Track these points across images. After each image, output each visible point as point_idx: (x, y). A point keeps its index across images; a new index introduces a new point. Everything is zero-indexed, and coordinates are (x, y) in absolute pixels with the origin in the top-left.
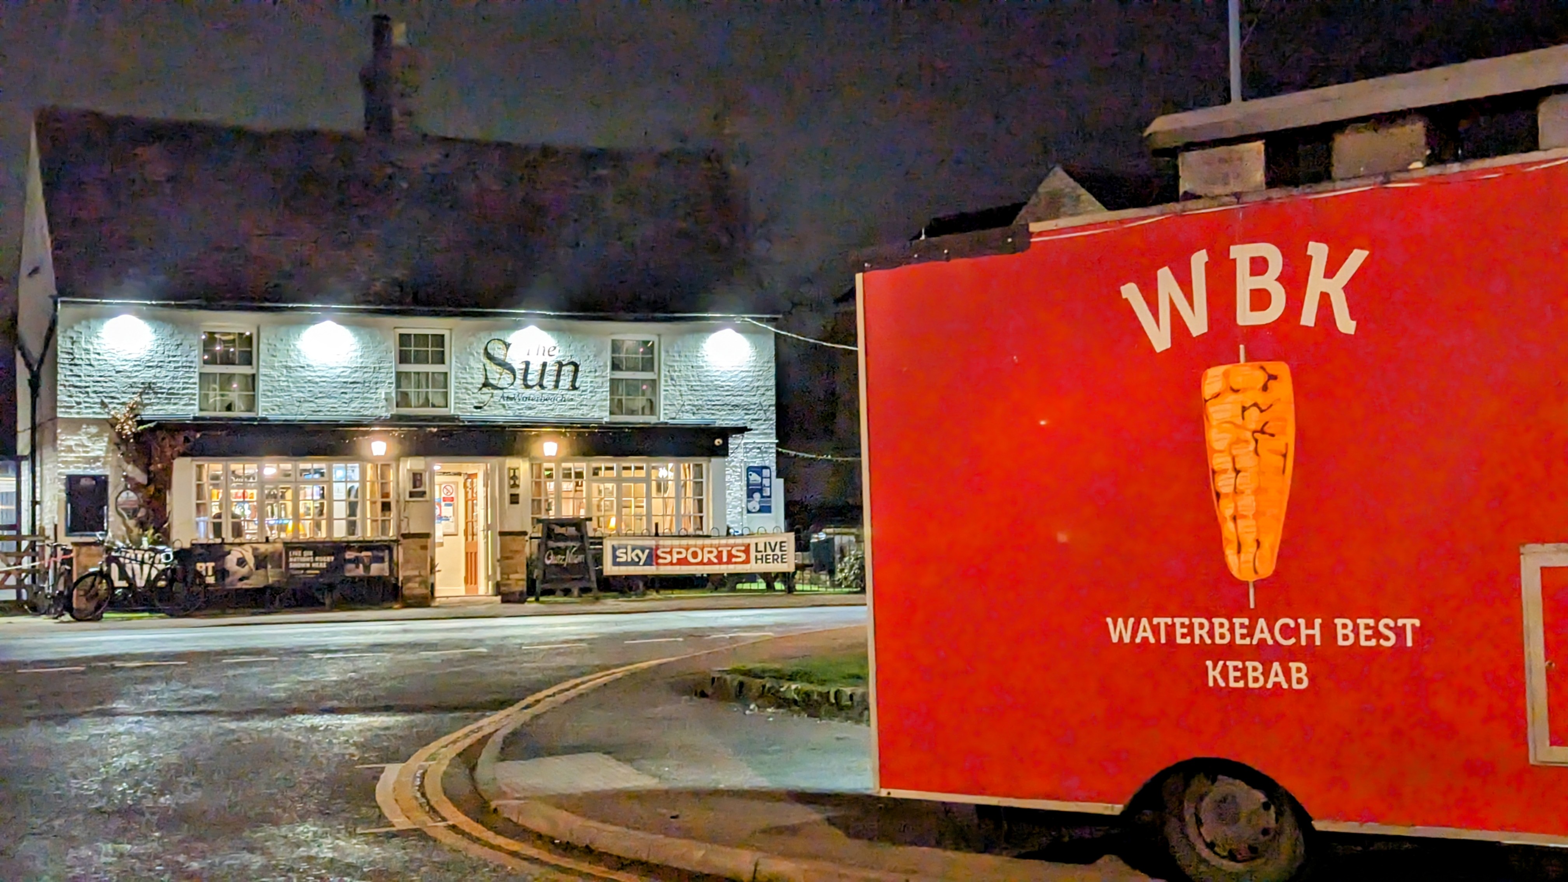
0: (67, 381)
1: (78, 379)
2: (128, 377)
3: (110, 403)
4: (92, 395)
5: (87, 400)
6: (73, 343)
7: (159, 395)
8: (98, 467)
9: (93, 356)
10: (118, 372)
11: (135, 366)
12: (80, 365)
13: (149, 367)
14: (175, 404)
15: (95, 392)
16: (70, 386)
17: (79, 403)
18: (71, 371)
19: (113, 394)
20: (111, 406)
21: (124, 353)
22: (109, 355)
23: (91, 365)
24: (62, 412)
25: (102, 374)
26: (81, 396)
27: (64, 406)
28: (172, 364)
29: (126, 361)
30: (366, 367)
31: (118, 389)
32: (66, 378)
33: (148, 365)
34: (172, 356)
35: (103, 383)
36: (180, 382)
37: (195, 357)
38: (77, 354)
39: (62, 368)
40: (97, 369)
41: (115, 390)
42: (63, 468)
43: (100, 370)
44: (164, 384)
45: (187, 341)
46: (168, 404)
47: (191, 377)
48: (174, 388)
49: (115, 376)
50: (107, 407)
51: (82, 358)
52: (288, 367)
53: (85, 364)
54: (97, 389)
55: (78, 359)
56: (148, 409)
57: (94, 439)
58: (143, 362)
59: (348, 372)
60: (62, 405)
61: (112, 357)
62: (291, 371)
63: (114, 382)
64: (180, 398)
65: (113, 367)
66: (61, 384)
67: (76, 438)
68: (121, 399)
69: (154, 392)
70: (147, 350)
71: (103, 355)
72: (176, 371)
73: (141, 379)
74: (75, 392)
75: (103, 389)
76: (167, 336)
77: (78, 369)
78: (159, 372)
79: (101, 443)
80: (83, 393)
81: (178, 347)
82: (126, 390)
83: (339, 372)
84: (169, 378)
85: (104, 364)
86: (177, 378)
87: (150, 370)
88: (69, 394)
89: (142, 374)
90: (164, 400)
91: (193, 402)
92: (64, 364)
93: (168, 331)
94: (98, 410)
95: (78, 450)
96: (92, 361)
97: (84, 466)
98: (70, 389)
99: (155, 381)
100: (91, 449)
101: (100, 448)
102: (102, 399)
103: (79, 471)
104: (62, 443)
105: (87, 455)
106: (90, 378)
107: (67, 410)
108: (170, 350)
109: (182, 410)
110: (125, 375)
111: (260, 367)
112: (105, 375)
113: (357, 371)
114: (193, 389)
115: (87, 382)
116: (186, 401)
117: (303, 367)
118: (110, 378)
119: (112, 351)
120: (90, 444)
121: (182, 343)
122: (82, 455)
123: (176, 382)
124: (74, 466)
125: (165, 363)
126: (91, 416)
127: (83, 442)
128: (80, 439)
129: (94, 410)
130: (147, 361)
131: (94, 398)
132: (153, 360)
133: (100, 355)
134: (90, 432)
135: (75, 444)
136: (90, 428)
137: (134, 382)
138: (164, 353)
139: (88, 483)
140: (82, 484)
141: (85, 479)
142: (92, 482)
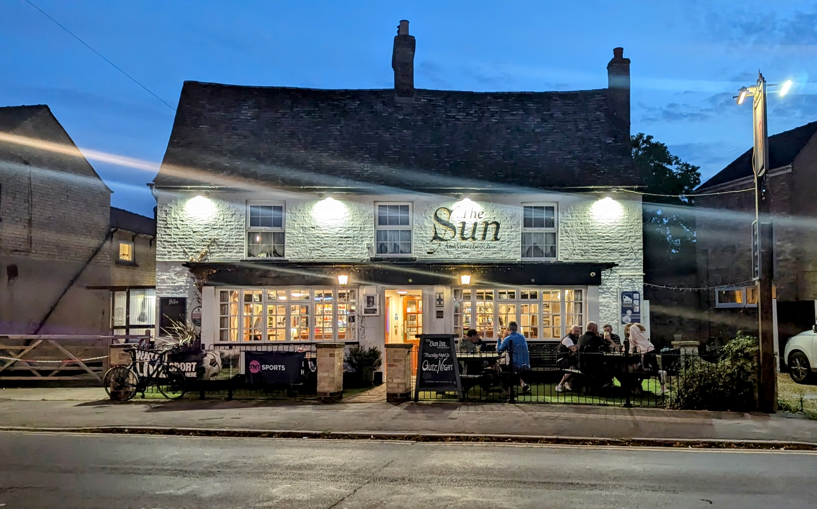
0: (162, 238)
1: (170, 237)
2: (201, 235)
3: (189, 252)
4: (178, 247)
5: (175, 250)
6: (167, 214)
7: (220, 247)
8: (181, 293)
9: (179, 222)
10: (194, 232)
11: (205, 228)
12: (171, 228)
13: (214, 229)
14: (230, 252)
15: (180, 245)
16: (164, 241)
17: (169, 252)
18: (165, 232)
19: (191, 246)
20: (189, 254)
21: (199, 220)
22: (189, 221)
23: (178, 228)
24: (159, 258)
25: (184, 233)
26: (171, 248)
27: (161, 254)
28: (229, 227)
29: (200, 225)
30: (355, 227)
31: (194, 243)
32: (162, 236)
33: (213, 227)
34: (229, 221)
35: (185, 239)
36: (233, 238)
37: (244, 222)
38: (169, 221)
39: (160, 230)
40: (181, 230)
41: (192, 244)
42: (159, 293)
43: (183, 231)
44: (223, 239)
45: (239, 212)
46: (226, 252)
47: (241, 235)
48: (230, 242)
49: (193, 235)
50: (187, 254)
51: (172, 224)
52: (304, 228)
53: (174, 227)
54: (181, 243)
55: (170, 224)
56: (213, 255)
57: (179, 275)
58: (210, 226)
59: (343, 230)
60: (159, 253)
61: (191, 222)
62: (306, 230)
63: (192, 238)
64: (233, 248)
65: (192, 229)
66: (159, 240)
67: (168, 274)
68: (196, 249)
69: (217, 245)
70: (213, 218)
71: (185, 222)
72: (231, 231)
73: (209, 236)
74: (167, 245)
75: (185, 243)
76: (225, 209)
77: (170, 231)
78: (220, 232)
79: (183, 277)
80: (172, 246)
81: (233, 216)
82: (199, 243)
83: (337, 230)
84: (227, 235)
85: (186, 227)
86: (232, 235)
87: (215, 231)
88: (164, 246)
89: (209, 233)
90: (224, 250)
91: (242, 251)
92: (161, 227)
93: (226, 206)
94: (182, 256)
95: (169, 282)
96: (178, 225)
97: (172, 291)
98: (164, 243)
99: (217, 237)
100: (177, 281)
101: (183, 280)
102: (184, 249)
103: (169, 295)
104: (159, 277)
105: (174, 285)
106: (177, 236)
107: (162, 257)
108: (227, 218)
109: (235, 256)
110: (199, 234)
111: (286, 228)
112: (186, 234)
113: (349, 230)
114: (242, 242)
115: (175, 239)
116: (238, 250)
117: (313, 228)
118: (190, 236)
119: (191, 219)
120: (176, 278)
121: (235, 214)
122: (171, 285)
123: (231, 238)
124: (166, 292)
125: (224, 226)
126: (177, 260)
127: (172, 277)
128: (170, 275)
129: (179, 256)
130: (213, 225)
131: (179, 249)
132: (216, 224)
133: (183, 222)
134: (176, 270)
135: (166, 278)
136: (177, 268)
137: (204, 238)
138: (224, 220)
139: (174, 303)
140: (170, 303)
141: (172, 300)
142: (177, 302)
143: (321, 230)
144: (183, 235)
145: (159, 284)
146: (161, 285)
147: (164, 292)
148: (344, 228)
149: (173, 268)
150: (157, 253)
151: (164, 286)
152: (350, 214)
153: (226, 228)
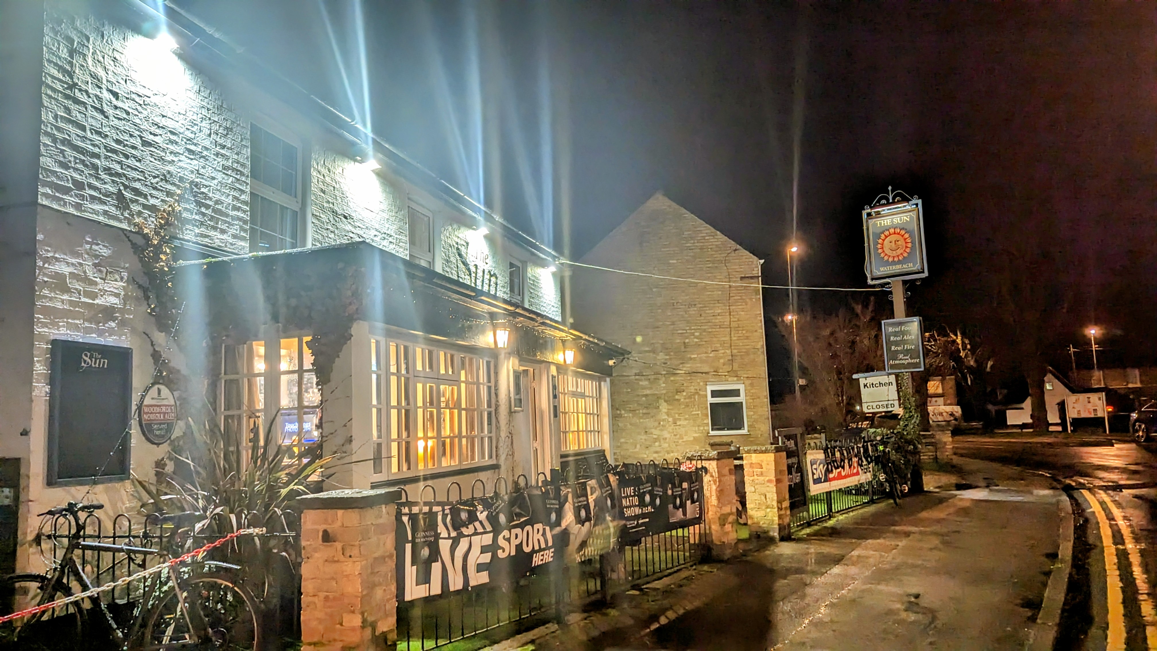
0: (58, 129)
1: (80, 133)
2: (161, 159)
3: (133, 201)
4: (103, 176)
5: (93, 181)
6: (72, 52)
7: (203, 210)
8: (113, 332)
9: (106, 95)
10: (146, 143)
11: (172, 142)
12: (84, 104)
13: (190, 151)
14: (223, 232)
15: (108, 170)
16: (64, 142)
17: (79, 185)
18: (67, 110)
19: (137, 185)
20: (135, 208)
21: (158, 111)
22: (131, 104)
23: (102, 112)
24: (46, 195)
25: (121, 137)
26: (83, 172)
27: (53, 182)
28: (220, 160)
29: (159, 127)
30: (391, 236)
31: (145, 178)
32: (57, 121)
33: (188, 147)
34: (220, 145)
35: (121, 156)
36: (229, 195)
37: (247, 158)
38: (78, 79)
39: (50, 97)
40: (112, 123)
41: (140, 177)
42: (45, 325)
43: (118, 129)
44: (209, 190)
45: (239, 128)
46: (215, 228)
47: (242, 192)
48: (222, 203)
49: (142, 151)
50: (128, 207)
51: (87, 92)
52: (335, 213)
53: (92, 106)
54: (111, 166)
55: (80, 90)
56: (186, 229)
57: (104, 270)
58: (182, 140)
59: (379, 237)
60: (48, 180)
61: (137, 109)
62: (337, 219)
63: (140, 161)
64: (229, 223)
65: (138, 130)
66: (47, 134)
67: (74, 261)
68: (149, 197)
69: (196, 201)
70: (188, 119)
71: (123, 101)
72: (224, 173)
73: (179, 170)
74: (72, 159)
75: (122, 168)
76: (214, 107)
77: (80, 112)
78: (204, 167)
79: (116, 280)
80: (86, 166)
81: (227, 134)
82: (157, 183)
83: (373, 234)
84: (216, 182)
85: (124, 119)
86: (226, 186)
87: (192, 159)
88: (62, 159)
89: (180, 161)
90: (209, 220)
91: (244, 235)
92: (54, 90)
93: (216, 99)
94: (113, 210)
95: (76, 289)
96: (105, 106)
97: (87, 324)
98: (64, 148)
99: (198, 180)
100: (100, 290)
101: (116, 291)
102: (120, 190)
103: (77, 336)
104: (46, 265)
105: (91, 301)
106: (100, 139)
107: (57, 194)
108: (217, 134)
109: (232, 244)
110: (157, 153)
111: (309, 202)
112: (125, 142)
113: (385, 239)
114: (245, 212)
115: (94, 145)
116: (237, 230)
117: (346, 217)
118: (133, 151)
119: (137, 99)
120: (98, 280)
121: (232, 129)
122: (83, 299)
123: (225, 193)
124: (67, 323)
125: (211, 154)
126: (101, 218)
127: (85, 272)
128: (81, 264)
129: (106, 208)
130: (188, 140)
131: (105, 183)
132: (195, 141)
133: (117, 99)
134: (97, 253)
135: (70, 273)
136: (98, 244)
137: (169, 172)
138: (210, 135)
139: (95, 364)
140: (83, 364)
141: (89, 354)
142: (104, 362)
143: (355, 227)
144: (118, 142)
145: (46, 292)
146: (53, 295)
147: (61, 324)
148: (380, 232)
149: (88, 243)
150: (41, 176)
151: (63, 301)
152: (385, 206)
153: (215, 160)
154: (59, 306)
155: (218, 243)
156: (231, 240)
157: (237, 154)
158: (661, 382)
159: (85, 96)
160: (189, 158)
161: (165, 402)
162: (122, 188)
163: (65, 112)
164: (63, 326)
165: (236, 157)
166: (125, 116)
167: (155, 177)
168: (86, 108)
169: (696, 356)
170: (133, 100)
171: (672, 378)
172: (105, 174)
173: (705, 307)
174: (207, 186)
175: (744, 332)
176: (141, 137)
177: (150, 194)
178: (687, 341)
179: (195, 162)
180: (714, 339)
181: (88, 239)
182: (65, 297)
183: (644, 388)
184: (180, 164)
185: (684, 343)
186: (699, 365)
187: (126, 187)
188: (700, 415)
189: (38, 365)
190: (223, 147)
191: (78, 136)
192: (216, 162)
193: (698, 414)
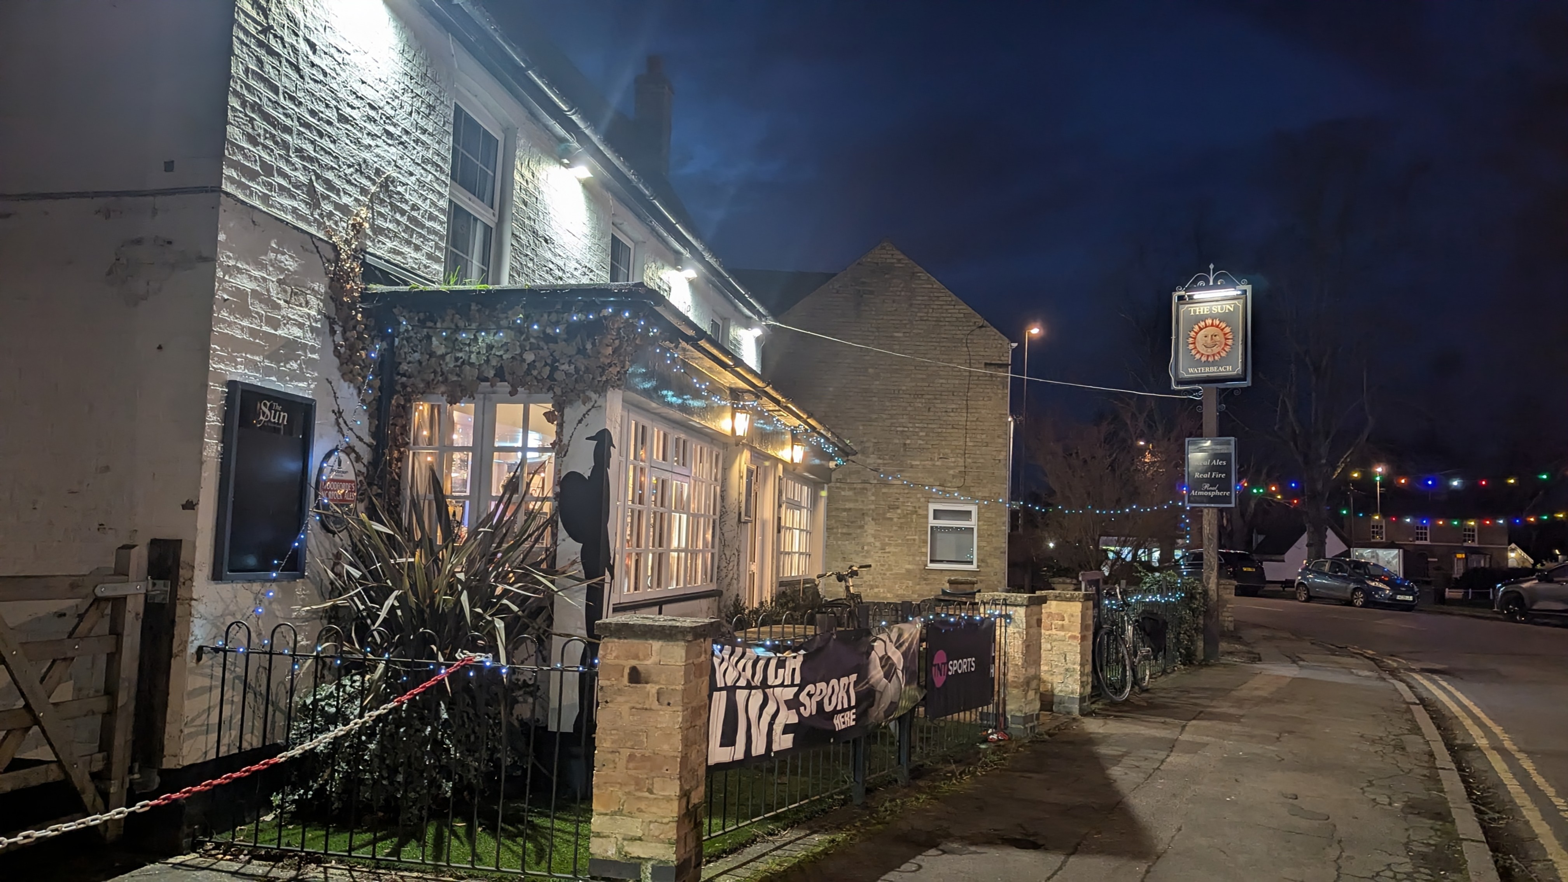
1: (272, 96)
2: (357, 142)
3: (324, 197)
4: (295, 160)
5: (282, 165)
7: (398, 216)
8: (295, 376)
9: (303, 47)
10: (343, 119)
11: (370, 119)
12: (278, 55)
13: (388, 134)
14: (417, 248)
15: (299, 151)
16: (254, 107)
17: (268, 169)
18: (260, 62)
19: (330, 175)
21: (358, 75)
22: (330, 61)
23: (298, 70)
24: (231, 180)
25: (316, 107)
26: (272, 151)
27: (239, 162)
28: (419, 149)
29: (357, 97)
30: (592, 271)
31: (339, 166)
32: (248, 77)
33: (388, 127)
34: (421, 128)
35: (315, 133)
36: (426, 199)
37: (448, 150)
38: (274, 19)
39: (242, 42)
40: (307, 86)
41: (334, 166)
42: (221, 360)
43: (313, 94)
44: (406, 190)
45: (442, 106)
46: (408, 243)
47: (441, 195)
48: (419, 209)
49: (338, 128)
50: (317, 206)
51: (282, 39)
52: (535, 233)
53: (287, 60)
54: (304, 146)
55: (275, 36)
56: (379, 241)
57: (289, 289)
58: (381, 118)
59: (579, 272)
60: (234, 158)
61: (335, 70)
62: (537, 242)
63: (334, 142)
64: (424, 237)
65: (335, 99)
66: (237, 94)
67: (257, 273)
68: (342, 194)
69: (391, 204)
70: (389, 90)
71: (320, 56)
72: (423, 168)
73: (376, 159)
74: (262, 132)
75: (315, 151)
76: (417, 76)
77: (273, 67)
78: (402, 158)
79: (301, 305)
80: (276, 143)
81: (430, 114)
82: (351, 175)
83: (573, 267)
84: (413, 179)
85: (321, 82)
86: (424, 186)
87: (390, 145)
88: (250, 131)
89: (377, 146)
90: (404, 231)
91: (439, 255)
92: (247, 33)
93: (420, 64)
94: (303, 209)
95: (257, 313)
96: (301, 61)
97: (267, 363)
98: (253, 116)
99: (395, 175)
100: (283, 317)
101: (300, 320)
102: (311, 180)
103: (256, 378)
104: (227, 278)
105: (273, 332)
106: (293, 106)
107: (243, 180)
108: (419, 113)
109: (426, 267)
110: (353, 133)
111: (508, 216)
112: (321, 114)
113: (585, 274)
114: (442, 223)
115: (287, 115)
116: (432, 247)
117: (546, 241)
118: (328, 128)
119: (336, 55)
120: (282, 302)
121: (434, 107)
122: (265, 328)
123: (422, 195)
124: (246, 358)
125: (410, 139)
126: (289, 218)
127: (268, 291)
128: (264, 279)
129: (295, 204)
130: (387, 118)
131: (296, 169)
132: (394, 120)
133: (314, 53)
134: (282, 265)
135: (252, 290)
136: (283, 254)
137: (365, 161)
138: (411, 114)
139: (274, 418)
140: (261, 418)
141: (268, 404)
142: (284, 416)
143: (555, 255)
144: (313, 113)
145: (224, 314)
146: (232, 318)
147: (239, 360)
148: (580, 264)
149: (274, 251)
150: (226, 152)
151: (242, 328)
152: (587, 230)
153: (414, 148)
154: (238, 334)
155: (411, 264)
156: (425, 261)
157: (438, 143)
158: (869, 493)
159: (281, 45)
160: (388, 144)
161: (345, 477)
162: (313, 178)
163: (257, 66)
164: (241, 363)
165: (436, 146)
166: (321, 77)
167: (349, 166)
168: (280, 62)
169: (918, 463)
170: (332, 56)
171: (884, 490)
172: (297, 156)
173: (936, 399)
174: (404, 185)
175: (984, 436)
176: (338, 109)
177: (343, 189)
178: (908, 442)
179: (393, 150)
180: (944, 443)
181: (274, 246)
182: (245, 323)
183: (846, 499)
184: (377, 151)
185: (905, 444)
186: (920, 475)
187: (318, 177)
188: (917, 542)
189: (211, 414)
190: (424, 131)
191: (270, 100)
192: (415, 152)
193: (914, 540)
